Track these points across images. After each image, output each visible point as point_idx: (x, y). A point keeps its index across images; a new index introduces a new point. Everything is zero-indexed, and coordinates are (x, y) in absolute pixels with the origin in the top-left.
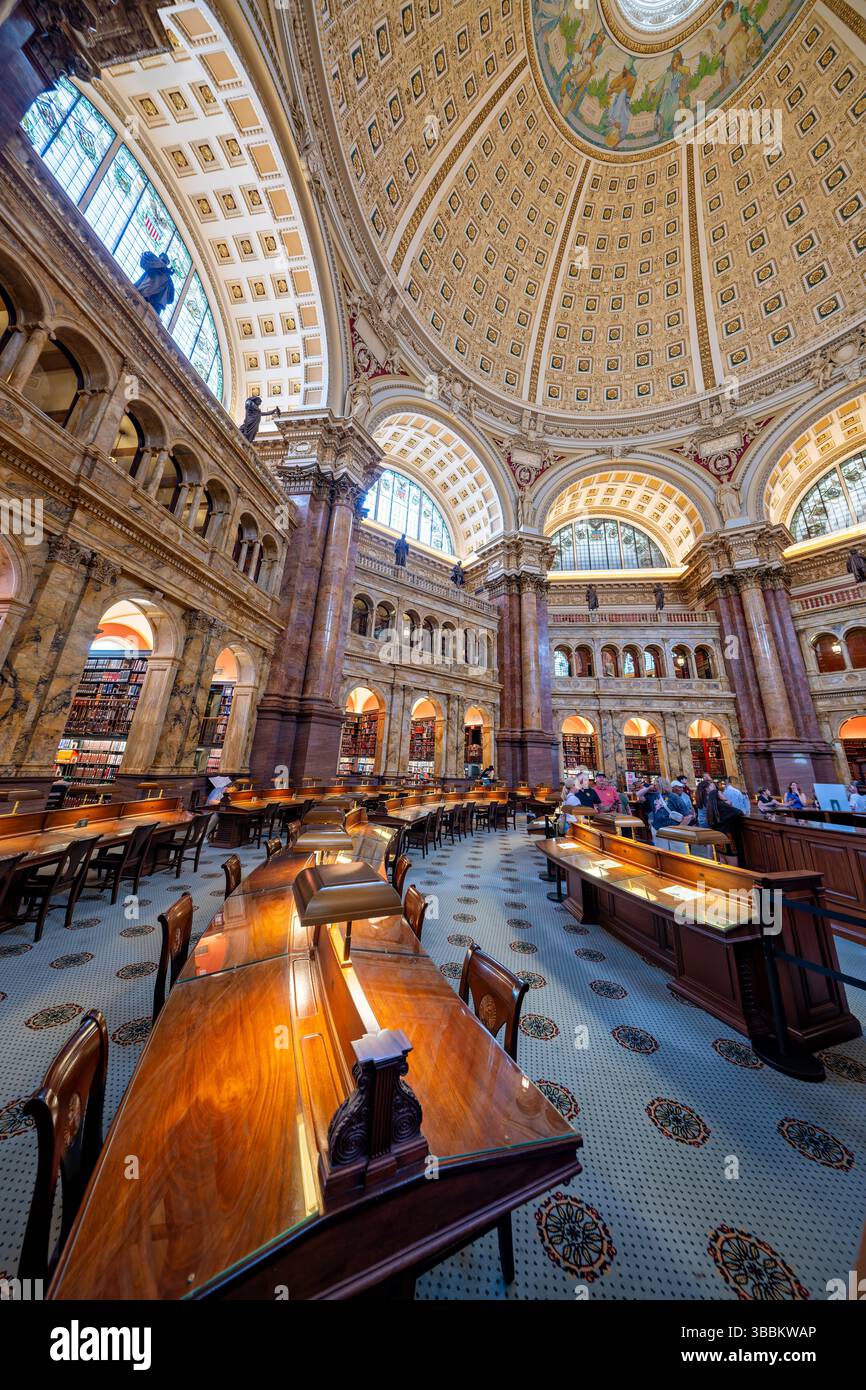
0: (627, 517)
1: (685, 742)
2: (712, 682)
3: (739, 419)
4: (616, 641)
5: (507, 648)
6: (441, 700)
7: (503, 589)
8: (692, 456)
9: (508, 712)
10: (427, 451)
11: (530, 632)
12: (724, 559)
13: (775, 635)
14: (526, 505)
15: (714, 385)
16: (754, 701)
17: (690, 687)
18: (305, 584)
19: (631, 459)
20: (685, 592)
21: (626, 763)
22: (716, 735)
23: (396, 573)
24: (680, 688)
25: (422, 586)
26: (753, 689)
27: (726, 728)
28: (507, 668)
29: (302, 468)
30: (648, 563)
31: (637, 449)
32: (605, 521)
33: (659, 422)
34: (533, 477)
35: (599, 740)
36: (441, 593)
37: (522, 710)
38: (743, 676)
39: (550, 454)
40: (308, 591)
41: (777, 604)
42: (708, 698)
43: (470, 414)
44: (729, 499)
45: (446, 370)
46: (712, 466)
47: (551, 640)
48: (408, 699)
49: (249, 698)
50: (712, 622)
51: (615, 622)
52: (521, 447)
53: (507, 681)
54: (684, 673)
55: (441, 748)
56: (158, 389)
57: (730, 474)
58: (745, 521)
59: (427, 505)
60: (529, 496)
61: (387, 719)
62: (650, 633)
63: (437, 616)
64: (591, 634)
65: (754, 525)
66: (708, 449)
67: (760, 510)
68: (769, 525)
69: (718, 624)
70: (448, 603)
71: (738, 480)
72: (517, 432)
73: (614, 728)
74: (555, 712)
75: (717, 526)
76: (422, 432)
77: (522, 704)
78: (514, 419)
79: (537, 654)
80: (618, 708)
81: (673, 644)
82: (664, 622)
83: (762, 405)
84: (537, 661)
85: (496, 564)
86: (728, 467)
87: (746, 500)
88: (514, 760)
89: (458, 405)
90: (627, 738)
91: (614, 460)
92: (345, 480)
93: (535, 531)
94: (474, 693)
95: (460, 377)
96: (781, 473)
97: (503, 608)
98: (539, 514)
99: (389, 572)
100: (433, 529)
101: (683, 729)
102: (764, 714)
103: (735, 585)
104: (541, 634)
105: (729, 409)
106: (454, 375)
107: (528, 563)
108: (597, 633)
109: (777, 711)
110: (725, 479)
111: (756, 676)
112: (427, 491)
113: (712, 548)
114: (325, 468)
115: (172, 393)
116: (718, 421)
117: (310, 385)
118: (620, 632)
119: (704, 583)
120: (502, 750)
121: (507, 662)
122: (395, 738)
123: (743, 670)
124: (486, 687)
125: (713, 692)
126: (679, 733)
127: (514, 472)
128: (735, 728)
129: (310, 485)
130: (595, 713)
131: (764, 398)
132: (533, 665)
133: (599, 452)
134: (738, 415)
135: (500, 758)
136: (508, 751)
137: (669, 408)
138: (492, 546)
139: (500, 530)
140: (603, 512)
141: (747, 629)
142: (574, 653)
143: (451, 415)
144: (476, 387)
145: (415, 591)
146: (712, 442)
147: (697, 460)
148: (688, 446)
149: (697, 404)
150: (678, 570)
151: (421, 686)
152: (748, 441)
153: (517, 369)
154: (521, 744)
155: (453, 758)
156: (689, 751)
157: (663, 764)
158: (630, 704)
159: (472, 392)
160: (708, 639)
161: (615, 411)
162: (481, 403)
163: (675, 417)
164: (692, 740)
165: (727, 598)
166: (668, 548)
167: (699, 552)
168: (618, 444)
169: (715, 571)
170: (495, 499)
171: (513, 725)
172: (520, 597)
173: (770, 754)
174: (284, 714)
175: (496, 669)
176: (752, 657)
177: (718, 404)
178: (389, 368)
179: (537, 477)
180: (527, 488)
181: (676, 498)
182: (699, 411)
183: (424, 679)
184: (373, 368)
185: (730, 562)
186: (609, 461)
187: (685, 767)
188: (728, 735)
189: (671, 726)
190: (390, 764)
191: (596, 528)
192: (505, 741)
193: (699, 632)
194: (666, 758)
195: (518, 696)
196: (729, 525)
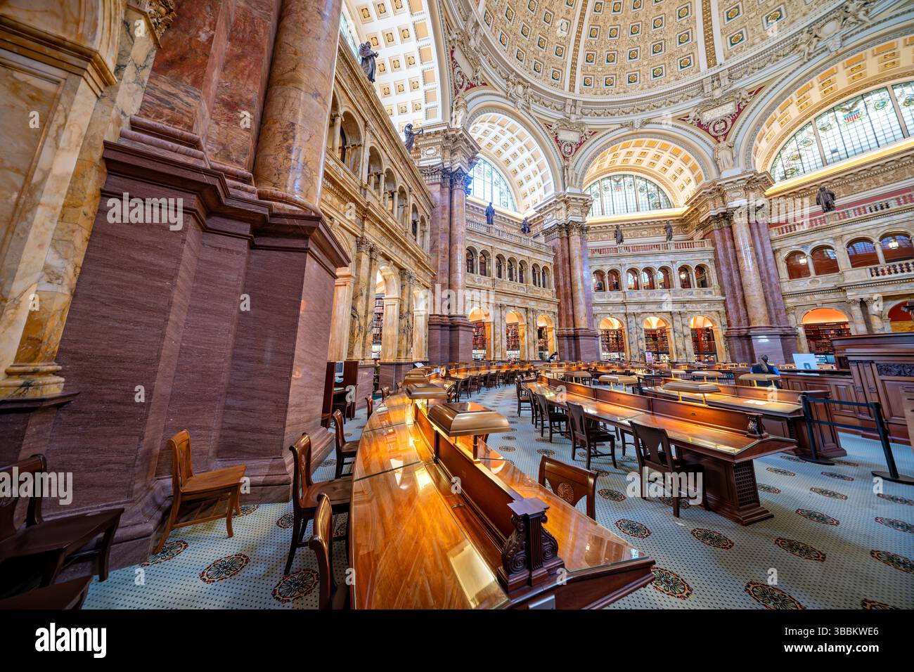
0: (642, 172)
1: (687, 331)
2: (707, 289)
3: (735, 91)
4: (637, 265)
5: (561, 275)
6: (522, 312)
7: (556, 234)
8: (695, 123)
9: (564, 317)
10: (496, 138)
11: (577, 262)
12: (719, 200)
13: (757, 254)
14: (570, 171)
15: (715, 64)
16: (739, 301)
17: (692, 294)
18: (443, 245)
19: (648, 128)
20: (686, 226)
21: (645, 347)
22: (709, 325)
23: (489, 230)
24: (685, 295)
25: (505, 237)
26: (738, 293)
27: (717, 320)
28: (562, 288)
29: (432, 166)
30: (658, 206)
31: (653, 121)
32: (624, 176)
33: (669, 99)
34: (574, 150)
35: (626, 333)
36: (516, 241)
37: (573, 316)
38: (732, 284)
39: (586, 131)
40: (445, 249)
41: (759, 232)
42: (705, 301)
43: (528, 108)
44: (724, 155)
45: (512, 77)
46: (711, 129)
47: (590, 267)
48: (503, 312)
49: (423, 318)
50: (709, 247)
51: (636, 251)
52: (565, 128)
53: (562, 297)
54: (686, 284)
55: (524, 342)
56: (378, 137)
57: (726, 135)
58: (737, 171)
59: (496, 176)
60: (572, 165)
61: (492, 326)
62: (662, 258)
63: (516, 257)
64: (619, 262)
65: (744, 174)
66: (708, 116)
67: (748, 161)
68: (756, 173)
69: (713, 248)
70: (522, 247)
71: (731, 139)
72: (562, 117)
73: (637, 324)
74: (595, 316)
75: (714, 175)
76: (495, 125)
77: (573, 311)
78: (559, 107)
79: (582, 277)
80: (639, 311)
81: (679, 264)
82: (673, 249)
83: (755, 77)
84: (583, 282)
85: (550, 216)
86: (724, 129)
87: (738, 155)
88: (570, 348)
89: (521, 102)
90: (646, 330)
91: (635, 131)
92: (460, 171)
93: (577, 191)
94: (542, 306)
95: (521, 81)
96: (767, 131)
97: (557, 247)
98: (579, 177)
99: (484, 230)
100: (501, 194)
101: (686, 323)
102: (746, 310)
103: (728, 219)
104: (583, 264)
105: (727, 83)
106: (517, 80)
107: (574, 215)
108: (623, 260)
109: (756, 308)
110: (721, 139)
111: (741, 284)
112: (496, 166)
113: (710, 193)
114: (447, 165)
115: (383, 136)
116: (718, 93)
117: (429, 105)
118: (640, 258)
119: (702, 219)
120: (562, 342)
121: (562, 284)
122: (498, 337)
123: (732, 279)
124: (549, 302)
125: (708, 297)
126: (683, 325)
127: (560, 148)
128: (724, 321)
129: (438, 178)
130: (623, 315)
131: (756, 71)
132: (580, 286)
133: (623, 126)
134: (734, 87)
135: (561, 347)
136: (566, 343)
137: (678, 86)
138: (547, 204)
139: (552, 192)
140: (623, 170)
141: (735, 251)
142: (607, 275)
143: (516, 111)
144: (533, 86)
145: (502, 241)
146: (712, 111)
147: (700, 125)
148: (692, 115)
149: (701, 81)
150: (681, 209)
151: (511, 304)
152: (741, 108)
153: (560, 67)
154: (575, 337)
155: (532, 348)
156: (690, 337)
157: (672, 346)
158: (648, 308)
159: (530, 90)
160: (706, 259)
161: (635, 93)
162: (535, 97)
163: (683, 93)
164: (692, 330)
165: (721, 229)
166: (672, 194)
167: (700, 196)
168: (637, 118)
169: (712, 210)
170: (547, 169)
171: (568, 326)
172: (568, 238)
173: (750, 336)
174: (442, 326)
175: (554, 289)
176: (739, 271)
177: (718, 79)
178: (475, 83)
179: (577, 149)
180: (570, 159)
181: (681, 156)
182: (702, 86)
183: (511, 299)
184: (466, 85)
185: (724, 203)
186: (631, 132)
187: (687, 348)
188: (719, 325)
189: (678, 321)
190: (497, 353)
191: (617, 182)
192: (563, 336)
193: (698, 255)
194: (673, 342)
195: (570, 306)
196: (725, 175)
